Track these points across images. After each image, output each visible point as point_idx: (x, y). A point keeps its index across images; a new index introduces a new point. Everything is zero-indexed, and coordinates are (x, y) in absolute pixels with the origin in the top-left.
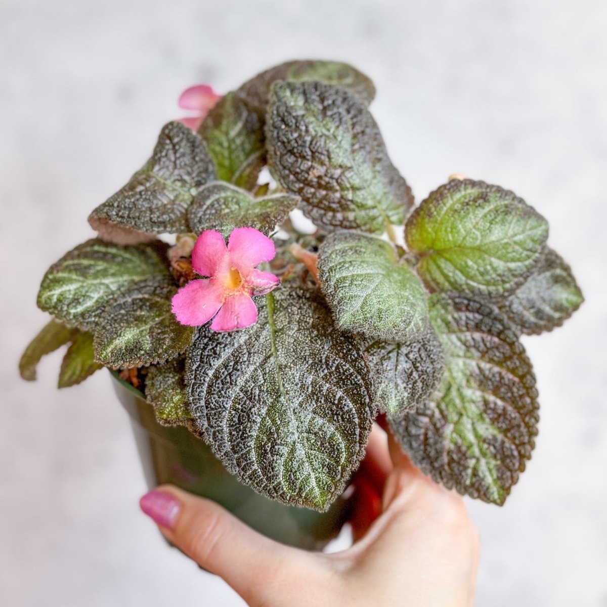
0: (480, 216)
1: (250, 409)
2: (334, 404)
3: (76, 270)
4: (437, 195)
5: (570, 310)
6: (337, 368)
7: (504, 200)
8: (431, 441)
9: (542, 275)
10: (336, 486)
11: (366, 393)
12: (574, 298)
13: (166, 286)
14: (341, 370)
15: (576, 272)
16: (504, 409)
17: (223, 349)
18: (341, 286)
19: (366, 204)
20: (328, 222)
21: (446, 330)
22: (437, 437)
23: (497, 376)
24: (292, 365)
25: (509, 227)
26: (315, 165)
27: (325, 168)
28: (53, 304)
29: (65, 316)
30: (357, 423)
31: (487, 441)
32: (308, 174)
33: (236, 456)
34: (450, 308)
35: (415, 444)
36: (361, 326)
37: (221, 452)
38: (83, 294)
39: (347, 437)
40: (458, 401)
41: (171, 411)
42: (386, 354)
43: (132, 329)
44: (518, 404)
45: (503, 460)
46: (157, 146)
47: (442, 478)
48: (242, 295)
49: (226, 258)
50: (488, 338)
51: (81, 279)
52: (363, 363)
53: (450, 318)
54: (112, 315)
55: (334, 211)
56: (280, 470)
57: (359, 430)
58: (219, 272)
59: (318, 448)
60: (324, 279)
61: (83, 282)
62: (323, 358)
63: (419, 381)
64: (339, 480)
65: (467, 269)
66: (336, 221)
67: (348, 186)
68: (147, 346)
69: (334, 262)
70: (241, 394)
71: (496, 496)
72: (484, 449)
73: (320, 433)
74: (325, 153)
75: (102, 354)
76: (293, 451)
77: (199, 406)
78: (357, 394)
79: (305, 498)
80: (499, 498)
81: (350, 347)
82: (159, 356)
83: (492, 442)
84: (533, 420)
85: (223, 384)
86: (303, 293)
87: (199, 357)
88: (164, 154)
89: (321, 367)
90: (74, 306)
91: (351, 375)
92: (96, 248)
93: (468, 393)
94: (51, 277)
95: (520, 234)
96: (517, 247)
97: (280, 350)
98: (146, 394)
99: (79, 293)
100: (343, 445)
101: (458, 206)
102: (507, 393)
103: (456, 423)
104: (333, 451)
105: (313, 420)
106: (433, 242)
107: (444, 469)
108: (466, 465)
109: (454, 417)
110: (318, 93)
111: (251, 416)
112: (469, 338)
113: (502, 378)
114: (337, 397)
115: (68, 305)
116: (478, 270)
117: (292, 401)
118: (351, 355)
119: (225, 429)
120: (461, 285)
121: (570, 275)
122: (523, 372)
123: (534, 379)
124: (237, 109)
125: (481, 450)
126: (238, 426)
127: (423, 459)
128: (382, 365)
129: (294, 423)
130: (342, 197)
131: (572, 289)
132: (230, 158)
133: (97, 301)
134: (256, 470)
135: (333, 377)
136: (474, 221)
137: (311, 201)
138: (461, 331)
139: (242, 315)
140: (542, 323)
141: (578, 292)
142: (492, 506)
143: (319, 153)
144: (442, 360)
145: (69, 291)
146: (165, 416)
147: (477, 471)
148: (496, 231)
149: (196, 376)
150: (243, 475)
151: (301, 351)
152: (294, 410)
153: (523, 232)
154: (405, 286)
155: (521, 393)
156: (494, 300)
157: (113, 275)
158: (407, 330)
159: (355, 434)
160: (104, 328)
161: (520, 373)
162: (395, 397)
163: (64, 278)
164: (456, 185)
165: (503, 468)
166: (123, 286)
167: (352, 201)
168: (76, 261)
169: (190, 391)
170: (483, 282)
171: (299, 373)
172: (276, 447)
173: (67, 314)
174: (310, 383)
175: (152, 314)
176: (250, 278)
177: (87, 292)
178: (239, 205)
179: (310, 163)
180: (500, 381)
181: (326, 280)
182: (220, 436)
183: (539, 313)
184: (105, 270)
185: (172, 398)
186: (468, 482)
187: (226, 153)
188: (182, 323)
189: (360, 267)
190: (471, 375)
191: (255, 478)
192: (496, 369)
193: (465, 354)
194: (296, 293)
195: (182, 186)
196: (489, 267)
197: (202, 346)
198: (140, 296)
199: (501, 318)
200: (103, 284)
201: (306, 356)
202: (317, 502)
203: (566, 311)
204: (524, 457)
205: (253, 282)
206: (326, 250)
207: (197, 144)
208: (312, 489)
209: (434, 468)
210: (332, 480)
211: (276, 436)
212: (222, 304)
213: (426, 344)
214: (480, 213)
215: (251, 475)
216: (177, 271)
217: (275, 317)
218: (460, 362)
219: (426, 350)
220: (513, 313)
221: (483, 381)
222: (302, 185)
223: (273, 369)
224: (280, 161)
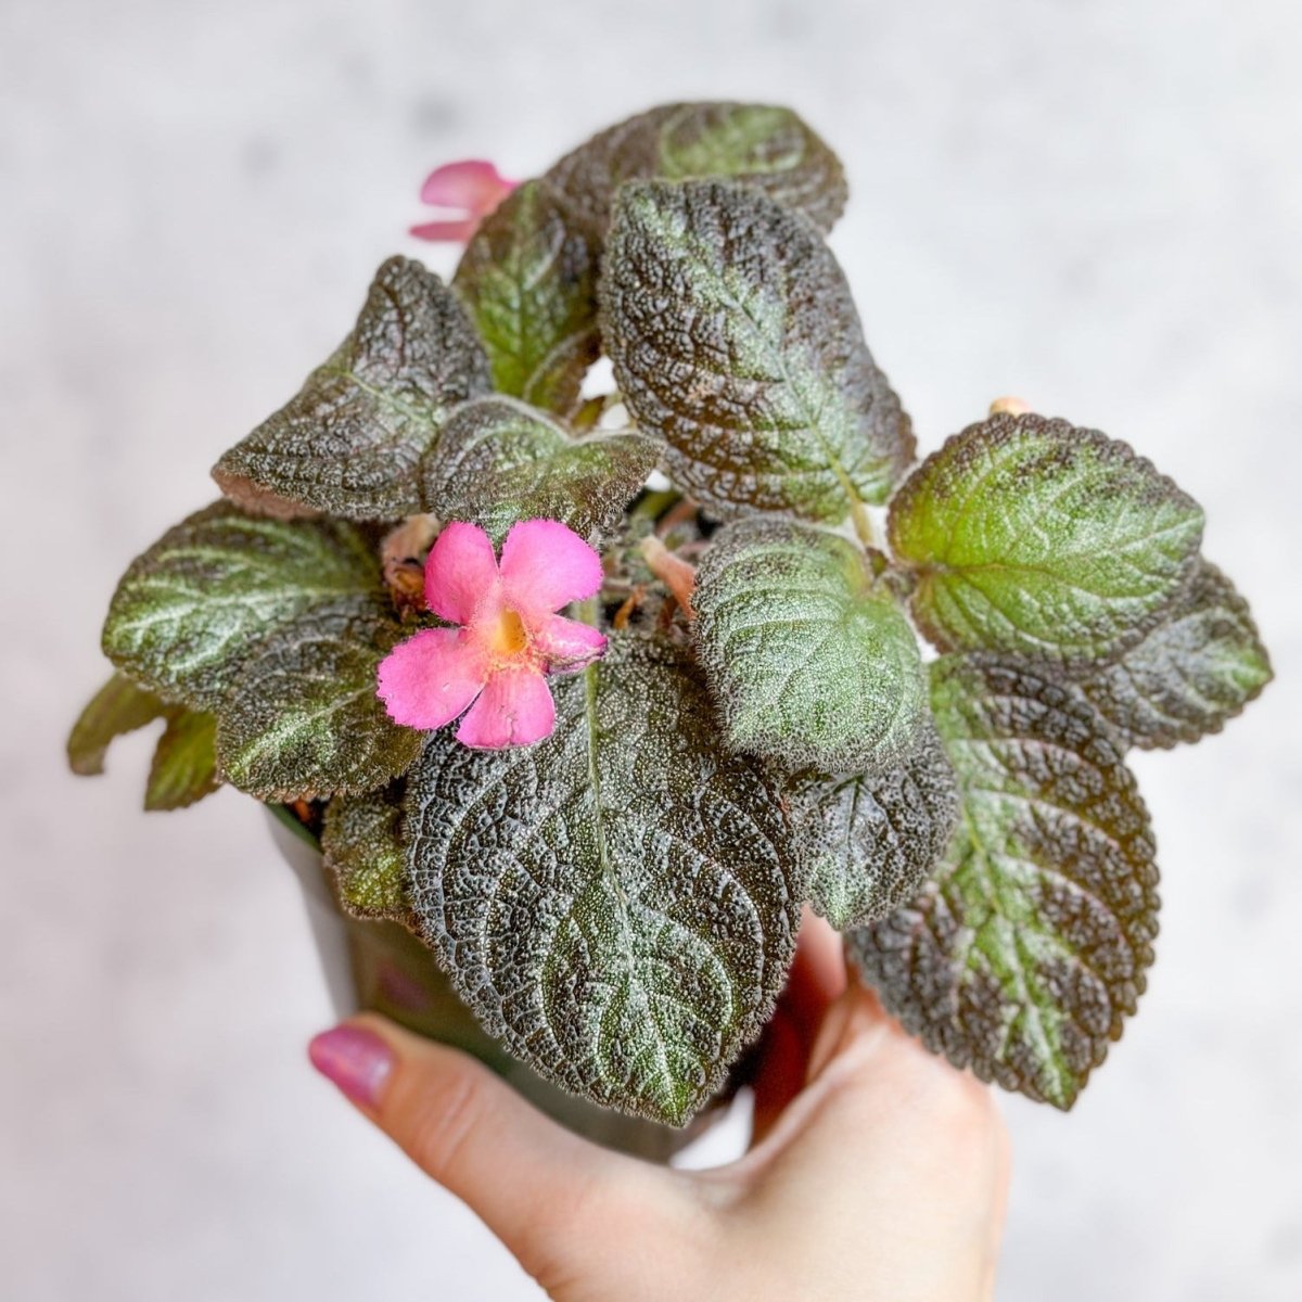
0: (1051, 498)
1: (537, 901)
2: (713, 899)
3: (186, 573)
4: (961, 447)
5: (1241, 699)
6: (725, 822)
7: (1108, 463)
8: (925, 963)
9: (1185, 621)
10: (708, 1075)
11: (782, 879)
12: (1251, 673)
13: (373, 616)
14: (732, 826)
15: (1260, 614)
16: (1085, 904)
17: (485, 768)
18: (740, 651)
19: (809, 460)
20: (724, 494)
21: (968, 733)
22: (938, 956)
23: (1073, 834)
24: (630, 811)
25: (1113, 525)
26: (702, 373)
27: (722, 379)
28: (135, 650)
29: (158, 679)
30: (760, 942)
31: (1044, 969)
32: (686, 391)
33: (503, 998)
34: (980, 686)
35: (889, 969)
36: (777, 741)
37: (470, 989)
38: (199, 629)
39: (738, 971)
40: (986, 883)
41: (371, 889)
42: (831, 791)
43: (296, 715)
44: (1114, 896)
45: (1076, 1012)
46: (363, 314)
47: (944, 1043)
48: (525, 670)
49: (496, 588)
50: (1057, 752)
51: (195, 593)
52: (779, 816)
53: (977, 707)
54: (257, 681)
55: (738, 470)
56: (595, 1033)
57: (763, 957)
58: (480, 617)
59: (677, 991)
60: (705, 634)
61: (200, 601)
62: (697, 798)
63: (899, 852)
64: (717, 1062)
65: (1018, 608)
66: (741, 492)
67: (771, 420)
68: (328, 753)
69: (729, 594)
70: (519, 867)
71: (1056, 1088)
72: (1037, 988)
73: (682, 958)
74: (724, 347)
75: (232, 766)
76: (622, 995)
77: (430, 891)
78: (764, 881)
79: (643, 1096)
80: (1063, 1093)
81: (755, 779)
82: (351, 779)
83: (1054, 973)
84: (1145, 932)
85: (481, 844)
86: (662, 653)
87: (434, 783)
88: (378, 332)
89: (692, 819)
90: (177, 657)
91: (754, 839)
92: (231, 521)
93: (1009, 865)
94: (132, 587)
95: (1136, 540)
96: (1129, 567)
97: (607, 777)
98: (324, 845)
99: (191, 628)
100: (727, 989)
101: (1004, 476)
102: (1092, 872)
103: (980, 929)
104: (707, 999)
105: (668, 931)
106: (949, 547)
107: (950, 1024)
108: (998, 1018)
109: (975, 915)
110: (716, 209)
111: (538, 915)
112: (1016, 750)
113: (1082, 838)
114: (723, 884)
115: (166, 655)
116: (1041, 611)
117: (625, 886)
118: (755, 796)
119: (482, 939)
120: (1003, 642)
121: (1246, 622)
122: (1128, 828)
123: (1151, 844)
124: (543, 223)
125: (1030, 988)
126: (509, 934)
127: (907, 1000)
128: (823, 815)
129: (627, 935)
130: (756, 443)
131: (1250, 652)
132: (523, 335)
133: (227, 645)
134: (543, 1030)
135: (714, 841)
136: (1037, 510)
137: (690, 447)
138: (1001, 736)
139: (522, 715)
140: (1176, 723)
141: (1261, 657)
142: (1047, 1110)
143: (711, 347)
144: (953, 807)
145: (170, 621)
146: (359, 898)
147: (1021, 1032)
148: (1085, 534)
149: (425, 825)
150: (517, 1040)
151: (652, 781)
152: (629, 908)
153: (1145, 534)
154: (879, 647)
155: (1121, 873)
156: (1073, 673)
157: (265, 586)
158: (877, 747)
159: (754, 966)
160: (239, 709)
161: (1123, 832)
162: (847, 887)
163: (161, 590)
164: (1003, 428)
165: (1076, 1029)
166: (284, 610)
167: (777, 453)
168: (187, 552)
169: (412, 856)
170: (1052, 636)
171: (644, 828)
172: (587, 984)
173: (163, 673)
174: (665, 851)
175: (342, 682)
176: (544, 637)
177: (206, 625)
178: (533, 454)
179: (690, 368)
180: (1079, 846)
181: (709, 636)
182: (470, 955)
183: (1171, 704)
184: (247, 574)
185: (375, 861)
186: (999, 1055)
187: (516, 325)
188: (399, 721)
189: (784, 607)
190: (1017, 830)
191: (541, 1047)
192: (1071, 820)
193: (1005, 783)
194: (647, 653)
195: (414, 404)
196: (1065, 607)
197: (442, 759)
198: (319, 638)
199: (1088, 713)
200: (244, 606)
201: (660, 792)
202: (667, 1107)
203: (1231, 700)
204: (1122, 1009)
205: (549, 646)
206: (713, 564)
207: (452, 308)
208: (659, 1078)
209: (928, 1019)
210: (701, 1061)
211: (588, 961)
212: (482, 686)
213: (919, 771)
214: (1053, 491)
215: (532, 1041)
216: (397, 591)
217: (599, 703)
218: (995, 800)
219: (919, 785)
220: (1115, 702)
221: (1042, 844)
222: (670, 413)
223: (589, 817)
224: (627, 361)
